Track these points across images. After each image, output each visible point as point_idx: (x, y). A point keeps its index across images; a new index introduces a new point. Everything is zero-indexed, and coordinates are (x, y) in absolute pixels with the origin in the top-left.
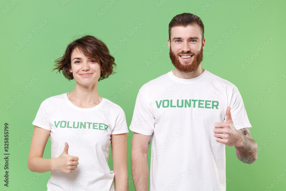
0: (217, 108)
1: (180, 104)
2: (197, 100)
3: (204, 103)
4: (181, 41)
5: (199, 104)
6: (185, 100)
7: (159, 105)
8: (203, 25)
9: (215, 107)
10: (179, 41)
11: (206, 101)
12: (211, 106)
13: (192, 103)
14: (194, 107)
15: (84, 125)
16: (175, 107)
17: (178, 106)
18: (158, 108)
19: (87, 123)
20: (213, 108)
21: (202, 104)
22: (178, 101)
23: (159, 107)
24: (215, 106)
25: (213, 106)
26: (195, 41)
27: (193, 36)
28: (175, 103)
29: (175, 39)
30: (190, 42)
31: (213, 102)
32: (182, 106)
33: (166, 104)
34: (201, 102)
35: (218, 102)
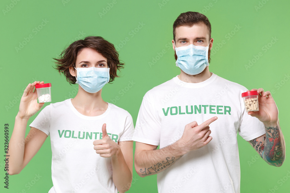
0: (230, 114)
1: (190, 111)
2: (208, 106)
3: (216, 108)
4: (187, 42)
5: (211, 109)
6: (195, 106)
7: (166, 112)
8: (210, 23)
9: (227, 113)
10: (184, 42)
11: (218, 107)
12: (223, 111)
13: (203, 108)
14: (205, 113)
15: (90, 135)
16: (184, 113)
17: (188, 113)
18: (165, 116)
19: (94, 133)
20: (225, 113)
21: (214, 110)
22: (187, 107)
23: (166, 114)
24: (228, 111)
25: (225, 111)
26: (201, 41)
27: (199, 36)
28: (183, 110)
29: (180, 39)
30: (197, 43)
31: (225, 107)
32: (192, 113)
33: (174, 111)
34: (212, 108)
35: (230, 108)
